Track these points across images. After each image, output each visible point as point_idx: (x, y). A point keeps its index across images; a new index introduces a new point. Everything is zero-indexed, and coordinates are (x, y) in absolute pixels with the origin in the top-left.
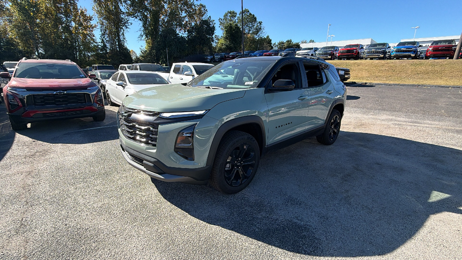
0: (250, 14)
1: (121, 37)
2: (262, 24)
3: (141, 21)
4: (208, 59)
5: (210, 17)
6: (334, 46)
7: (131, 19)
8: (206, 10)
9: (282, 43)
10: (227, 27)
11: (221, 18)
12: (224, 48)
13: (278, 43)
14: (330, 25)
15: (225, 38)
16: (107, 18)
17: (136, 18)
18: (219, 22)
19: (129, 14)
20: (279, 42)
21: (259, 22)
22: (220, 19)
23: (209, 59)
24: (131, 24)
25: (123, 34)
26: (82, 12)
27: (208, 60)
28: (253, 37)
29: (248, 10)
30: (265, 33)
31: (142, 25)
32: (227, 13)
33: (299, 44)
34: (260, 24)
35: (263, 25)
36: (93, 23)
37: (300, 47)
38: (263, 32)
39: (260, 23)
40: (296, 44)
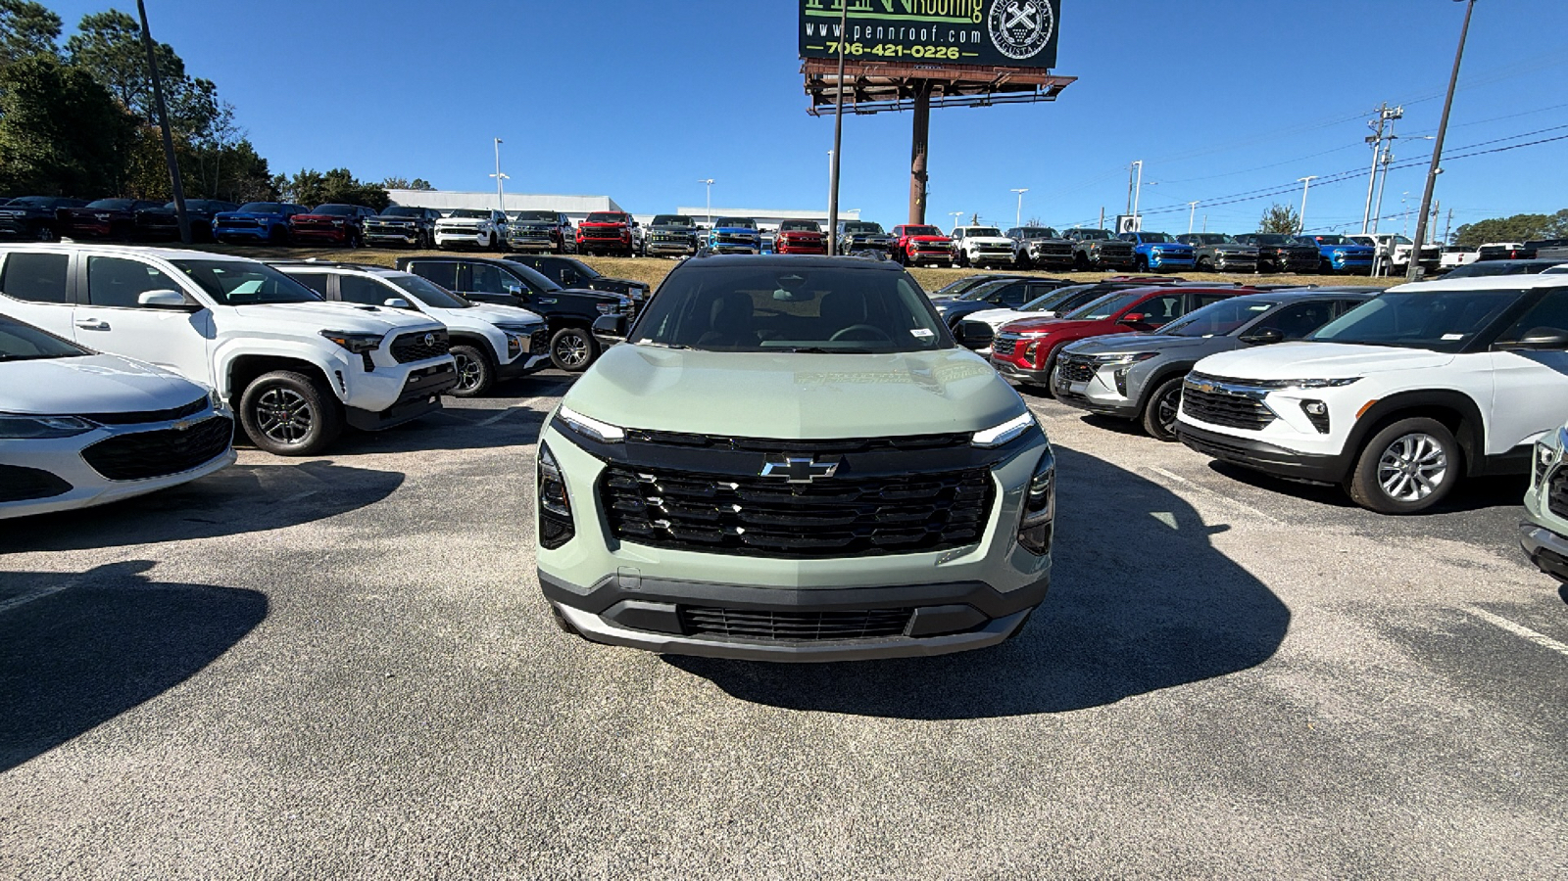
2: (213, 91)
6: (556, 211)
9: (308, 181)
13: (296, 178)
14: (499, 142)
20: (299, 174)
21: (199, 83)
28: (185, 141)
33: (384, 190)
35: (219, 96)
37: (390, 201)
38: (225, 123)
39: (208, 87)
40: (371, 189)
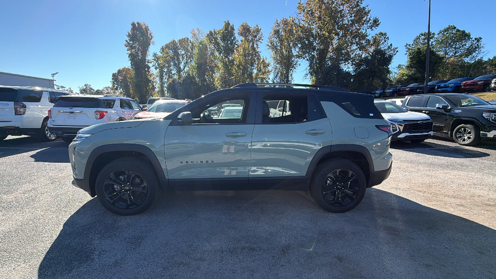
0: (458, 31)
1: (290, 78)
2: (481, 40)
3: (308, 61)
4: (376, 93)
5: (391, 45)
7: (300, 61)
8: (388, 38)
10: (413, 53)
11: (409, 43)
12: (405, 80)
15: (408, 67)
16: (280, 63)
17: (304, 59)
18: (406, 48)
19: (298, 57)
21: (476, 39)
22: (407, 44)
23: (378, 94)
24: (300, 65)
25: (291, 75)
26: (263, 61)
27: (376, 95)
28: (462, 60)
29: (454, 26)
30: (486, 53)
31: (308, 64)
32: (419, 36)
34: (478, 41)
35: (482, 42)
36: (270, 68)
38: (482, 51)
